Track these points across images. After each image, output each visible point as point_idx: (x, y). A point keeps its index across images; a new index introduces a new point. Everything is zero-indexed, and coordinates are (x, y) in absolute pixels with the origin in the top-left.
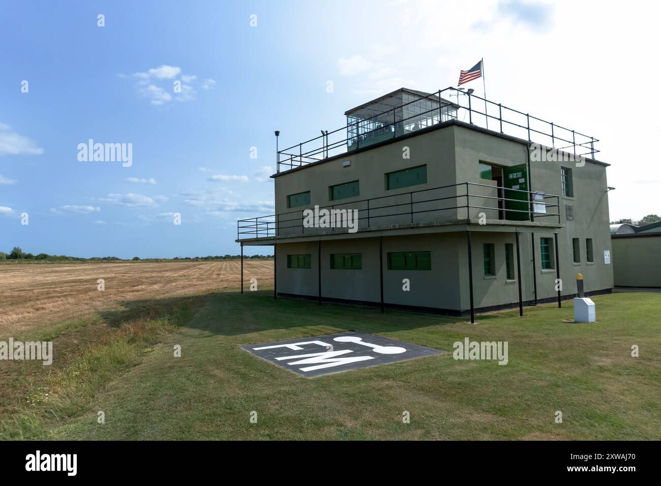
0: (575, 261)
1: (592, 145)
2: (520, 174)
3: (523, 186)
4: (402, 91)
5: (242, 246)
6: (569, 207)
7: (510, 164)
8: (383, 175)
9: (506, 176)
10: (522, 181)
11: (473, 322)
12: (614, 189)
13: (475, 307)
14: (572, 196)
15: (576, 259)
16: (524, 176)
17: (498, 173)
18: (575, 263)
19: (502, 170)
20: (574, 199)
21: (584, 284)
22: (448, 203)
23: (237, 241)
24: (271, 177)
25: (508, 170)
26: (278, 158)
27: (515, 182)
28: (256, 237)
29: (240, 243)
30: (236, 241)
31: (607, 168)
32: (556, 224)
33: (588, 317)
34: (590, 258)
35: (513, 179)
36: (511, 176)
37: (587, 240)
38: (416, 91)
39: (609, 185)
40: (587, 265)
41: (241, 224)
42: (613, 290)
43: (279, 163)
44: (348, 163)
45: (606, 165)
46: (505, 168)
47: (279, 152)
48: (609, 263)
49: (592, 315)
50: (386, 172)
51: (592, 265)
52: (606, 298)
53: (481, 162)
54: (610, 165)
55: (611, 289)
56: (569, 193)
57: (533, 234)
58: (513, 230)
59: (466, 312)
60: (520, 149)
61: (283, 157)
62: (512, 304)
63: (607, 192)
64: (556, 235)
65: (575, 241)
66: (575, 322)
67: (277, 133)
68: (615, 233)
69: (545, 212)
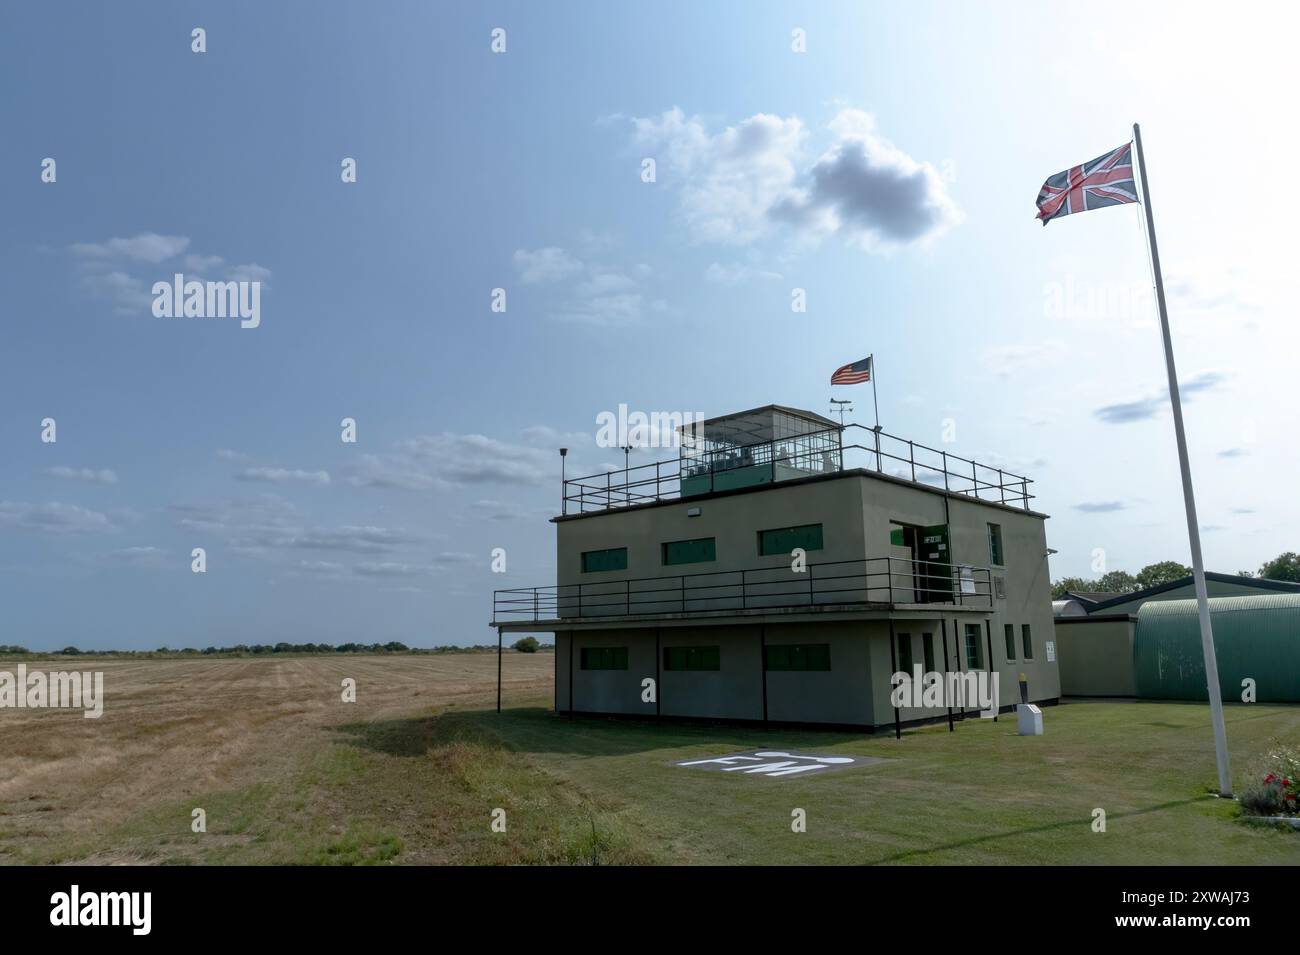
0: (1009, 657)
1: (1025, 488)
2: (938, 538)
3: (945, 556)
4: (772, 409)
5: (500, 632)
6: (999, 579)
7: (926, 523)
8: (755, 533)
9: (921, 540)
10: (942, 547)
11: (899, 737)
12: (1055, 552)
13: (901, 720)
14: (1002, 564)
15: (1011, 655)
16: (945, 540)
17: (910, 535)
18: (1009, 661)
19: (915, 532)
20: (1004, 567)
21: (1028, 686)
22: (855, 583)
23: (493, 624)
24: (551, 521)
25: (923, 531)
26: (565, 490)
27: (933, 547)
28: (533, 619)
29: (497, 628)
30: (491, 625)
31: (1046, 521)
32: (988, 608)
33: (1034, 727)
34: (1028, 654)
35: (930, 544)
36: (927, 540)
37: (1023, 626)
38: (790, 409)
39: (1048, 547)
40: (1025, 663)
41: (500, 597)
42: (1060, 701)
43: (565, 499)
44: (696, 511)
45: (1043, 517)
46: (920, 529)
47: (566, 482)
48: (1053, 660)
49: (1039, 727)
50: (760, 530)
51: (1030, 663)
52: (1052, 710)
53: (891, 522)
54: (1048, 517)
55: (1057, 699)
56: (997, 559)
57: (956, 621)
58: (937, 616)
59: (890, 726)
60: (937, 501)
61: (572, 490)
62: (933, 718)
63: (1046, 556)
64: (988, 622)
65: (1008, 628)
66: (1021, 735)
67: (563, 452)
68: (1059, 614)
69: (973, 591)
